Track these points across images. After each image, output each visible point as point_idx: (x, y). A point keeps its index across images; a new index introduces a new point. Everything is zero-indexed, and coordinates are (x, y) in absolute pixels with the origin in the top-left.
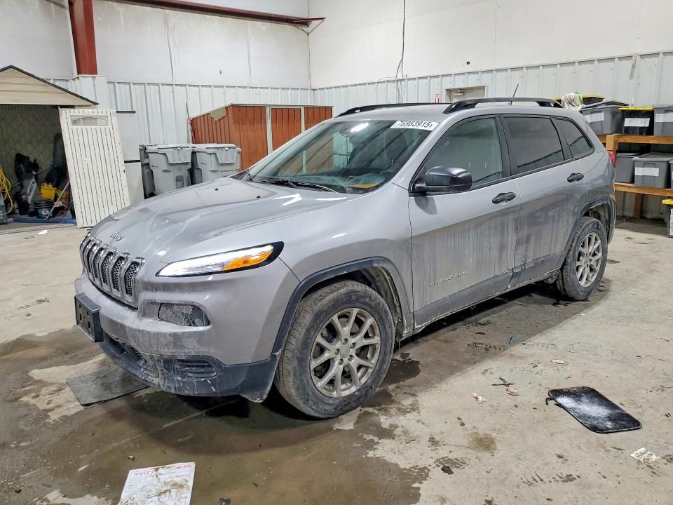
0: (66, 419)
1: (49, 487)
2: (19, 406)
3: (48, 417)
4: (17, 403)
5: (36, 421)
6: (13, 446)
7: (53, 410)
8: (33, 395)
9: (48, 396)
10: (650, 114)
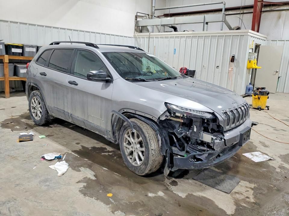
0: (250, 182)
1: (277, 172)
2: (259, 199)
3: (254, 187)
4: (257, 201)
5: (260, 189)
6: (276, 188)
7: (250, 188)
8: (247, 199)
9: (244, 194)
10: (22, 47)
